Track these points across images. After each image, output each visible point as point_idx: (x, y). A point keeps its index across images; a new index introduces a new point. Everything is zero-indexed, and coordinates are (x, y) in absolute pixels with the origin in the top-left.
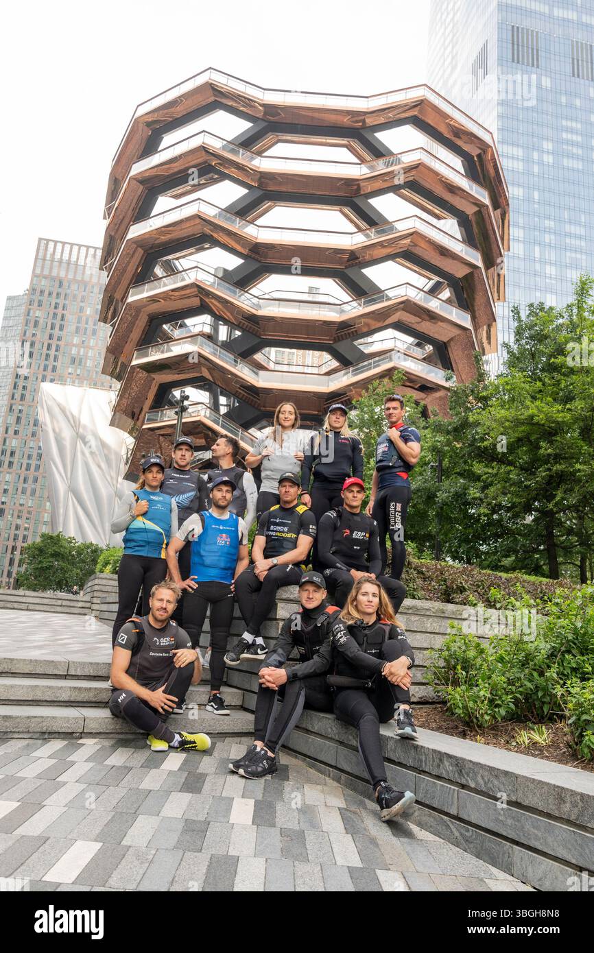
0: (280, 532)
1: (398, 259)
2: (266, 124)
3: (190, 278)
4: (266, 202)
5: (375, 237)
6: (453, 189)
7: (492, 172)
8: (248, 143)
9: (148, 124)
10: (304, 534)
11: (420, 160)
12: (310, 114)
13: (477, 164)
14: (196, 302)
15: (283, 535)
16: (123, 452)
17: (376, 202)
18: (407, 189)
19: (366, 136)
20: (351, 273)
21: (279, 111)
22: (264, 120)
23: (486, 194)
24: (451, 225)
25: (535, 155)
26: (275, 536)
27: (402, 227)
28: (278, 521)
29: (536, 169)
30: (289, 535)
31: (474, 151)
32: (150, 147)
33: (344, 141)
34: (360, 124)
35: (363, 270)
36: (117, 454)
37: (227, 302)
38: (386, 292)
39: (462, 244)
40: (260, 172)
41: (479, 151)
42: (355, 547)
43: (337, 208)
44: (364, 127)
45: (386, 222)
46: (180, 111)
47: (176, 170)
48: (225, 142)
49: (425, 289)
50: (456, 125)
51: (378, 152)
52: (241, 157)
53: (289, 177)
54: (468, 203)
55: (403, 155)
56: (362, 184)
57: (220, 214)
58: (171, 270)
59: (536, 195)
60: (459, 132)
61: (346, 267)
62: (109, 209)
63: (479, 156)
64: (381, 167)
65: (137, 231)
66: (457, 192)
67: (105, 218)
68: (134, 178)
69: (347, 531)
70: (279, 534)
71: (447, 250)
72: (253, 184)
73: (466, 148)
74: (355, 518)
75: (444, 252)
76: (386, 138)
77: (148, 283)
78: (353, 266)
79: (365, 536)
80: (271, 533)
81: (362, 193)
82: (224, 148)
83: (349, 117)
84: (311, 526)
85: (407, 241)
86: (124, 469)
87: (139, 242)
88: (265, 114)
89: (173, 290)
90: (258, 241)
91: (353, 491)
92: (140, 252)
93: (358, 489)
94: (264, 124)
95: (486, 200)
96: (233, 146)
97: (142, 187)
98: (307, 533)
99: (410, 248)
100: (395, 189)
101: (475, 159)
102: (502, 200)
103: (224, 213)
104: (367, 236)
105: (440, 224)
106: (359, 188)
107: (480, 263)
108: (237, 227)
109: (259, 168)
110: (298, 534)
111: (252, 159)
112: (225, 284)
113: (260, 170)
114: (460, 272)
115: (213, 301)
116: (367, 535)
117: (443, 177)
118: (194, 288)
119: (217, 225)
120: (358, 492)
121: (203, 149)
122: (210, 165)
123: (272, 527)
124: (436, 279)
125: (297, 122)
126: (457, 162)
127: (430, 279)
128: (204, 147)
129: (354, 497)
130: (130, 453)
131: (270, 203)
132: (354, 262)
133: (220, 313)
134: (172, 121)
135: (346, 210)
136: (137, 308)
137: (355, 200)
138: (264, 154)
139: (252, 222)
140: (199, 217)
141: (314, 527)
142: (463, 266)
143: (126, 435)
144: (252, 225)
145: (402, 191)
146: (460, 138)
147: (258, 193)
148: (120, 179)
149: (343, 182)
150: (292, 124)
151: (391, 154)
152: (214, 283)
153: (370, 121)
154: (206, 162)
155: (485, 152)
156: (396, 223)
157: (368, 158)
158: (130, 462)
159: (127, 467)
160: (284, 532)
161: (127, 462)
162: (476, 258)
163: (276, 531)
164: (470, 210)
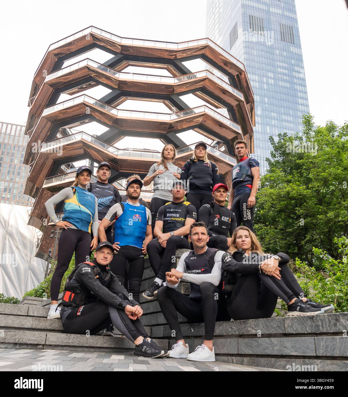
0: (174, 217)
1: (196, 129)
2: (122, 56)
3: (78, 138)
4: (122, 97)
5: (182, 116)
6: (224, 92)
7: (245, 84)
8: (112, 65)
9: (56, 55)
10: (189, 217)
11: (206, 76)
12: (146, 51)
13: (237, 80)
14: (81, 151)
15: (176, 219)
16: (35, 240)
17: (183, 98)
18: (200, 92)
19: (177, 63)
20: (169, 135)
21: (129, 49)
22: (122, 54)
23: (242, 95)
24: (224, 111)
25: (265, 80)
26: (170, 220)
27: (198, 111)
28: (172, 210)
29: (265, 86)
30: (180, 219)
31: (235, 73)
32: (57, 66)
33: (165, 66)
34: (174, 57)
35: (177, 135)
36: (31, 242)
37: (100, 151)
38: (190, 146)
39: (230, 121)
40: (119, 81)
41: (237, 73)
42: (223, 227)
43: (162, 101)
44: (176, 58)
45: (189, 108)
46: (74, 48)
47: (71, 79)
48: (100, 65)
49: (212, 145)
50: (225, 59)
51: (184, 72)
52: (108, 73)
53: (135, 83)
54: (233, 100)
55: (197, 73)
56: (175, 88)
57: (96, 103)
58: (65, 134)
59: (266, 100)
60: (227, 63)
61: (167, 133)
62: (31, 101)
63: (237, 76)
64: (185, 79)
65: (47, 112)
66: (227, 94)
67: (29, 106)
68: (47, 83)
69: (218, 216)
70: (173, 219)
71: (222, 124)
72: (115, 87)
73: (230, 71)
74: (222, 208)
75: (221, 125)
76: (188, 64)
77: (53, 141)
78: (171, 132)
79: (228, 220)
80: (167, 219)
81: (175, 93)
82: (99, 67)
83: (168, 53)
84: (194, 213)
85: (200, 119)
86: (35, 251)
87: (49, 118)
88: (122, 50)
89: (67, 145)
90: (118, 117)
91: (220, 191)
92: (49, 124)
93: (224, 190)
94: (121, 56)
95: (243, 99)
96: (104, 67)
97: (51, 89)
98: (192, 217)
99: (202, 122)
100: (193, 92)
101: (236, 77)
102: (250, 99)
103: (98, 102)
104: (178, 116)
105: (218, 110)
106: (174, 90)
107: (240, 131)
108: (106, 110)
109: (118, 78)
110: (185, 219)
111: (114, 74)
112: (99, 141)
113: (119, 79)
114: (230, 136)
115: (92, 150)
116: (230, 220)
117: (219, 85)
118: (81, 143)
119: (94, 108)
120: (223, 192)
121: (87, 68)
122: (91, 77)
123: (168, 215)
124: (217, 140)
125: (139, 55)
126: (226, 78)
127: (214, 140)
128: (87, 67)
129: (221, 195)
130: (40, 240)
131: (124, 98)
132: (171, 130)
133: (95, 157)
134: (69, 54)
135: (167, 102)
136: (46, 156)
137: (172, 96)
138: (122, 71)
139: (115, 107)
140: (84, 104)
141: (195, 214)
142: (232, 132)
143: (38, 230)
144: (115, 109)
145: (197, 92)
146: (227, 66)
147: (118, 92)
148: (39, 84)
149: (165, 86)
150: (137, 56)
151: (190, 73)
152: (93, 141)
153: (179, 55)
154: (88, 75)
155: (241, 74)
156: (194, 109)
157: (178, 74)
158: (39, 246)
159: (38, 249)
160: (176, 217)
161: (38, 246)
162: (238, 129)
163: (171, 217)
164: (234, 103)
